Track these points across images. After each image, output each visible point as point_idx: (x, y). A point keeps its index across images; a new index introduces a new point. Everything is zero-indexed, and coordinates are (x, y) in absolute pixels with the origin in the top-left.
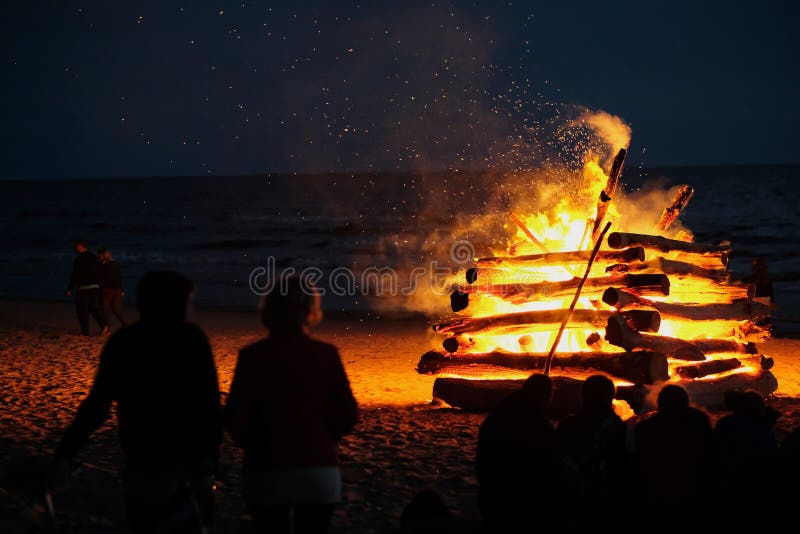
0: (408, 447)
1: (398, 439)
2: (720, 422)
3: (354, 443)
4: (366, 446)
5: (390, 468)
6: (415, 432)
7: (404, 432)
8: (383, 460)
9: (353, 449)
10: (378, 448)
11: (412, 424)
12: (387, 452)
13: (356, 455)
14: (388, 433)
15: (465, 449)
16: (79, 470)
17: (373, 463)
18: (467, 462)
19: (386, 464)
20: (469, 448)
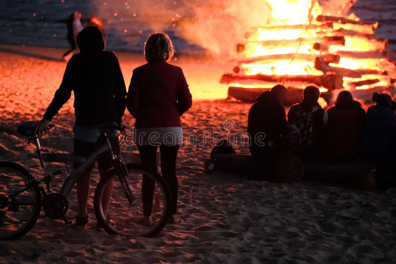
0: (215, 120)
1: (209, 116)
2: (370, 109)
3: (189, 117)
4: (194, 119)
5: (206, 129)
6: (218, 112)
7: (213, 112)
8: (202, 126)
9: (187, 120)
10: (199, 120)
11: (216, 108)
12: (204, 122)
13: (189, 123)
14: (205, 112)
15: (242, 121)
16: (53, 128)
17: (197, 127)
18: (243, 127)
19: (204, 127)
20: (245, 120)
